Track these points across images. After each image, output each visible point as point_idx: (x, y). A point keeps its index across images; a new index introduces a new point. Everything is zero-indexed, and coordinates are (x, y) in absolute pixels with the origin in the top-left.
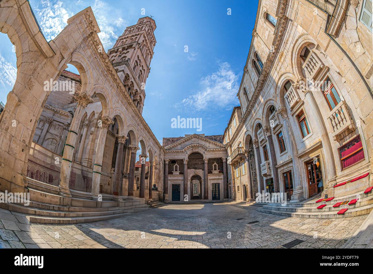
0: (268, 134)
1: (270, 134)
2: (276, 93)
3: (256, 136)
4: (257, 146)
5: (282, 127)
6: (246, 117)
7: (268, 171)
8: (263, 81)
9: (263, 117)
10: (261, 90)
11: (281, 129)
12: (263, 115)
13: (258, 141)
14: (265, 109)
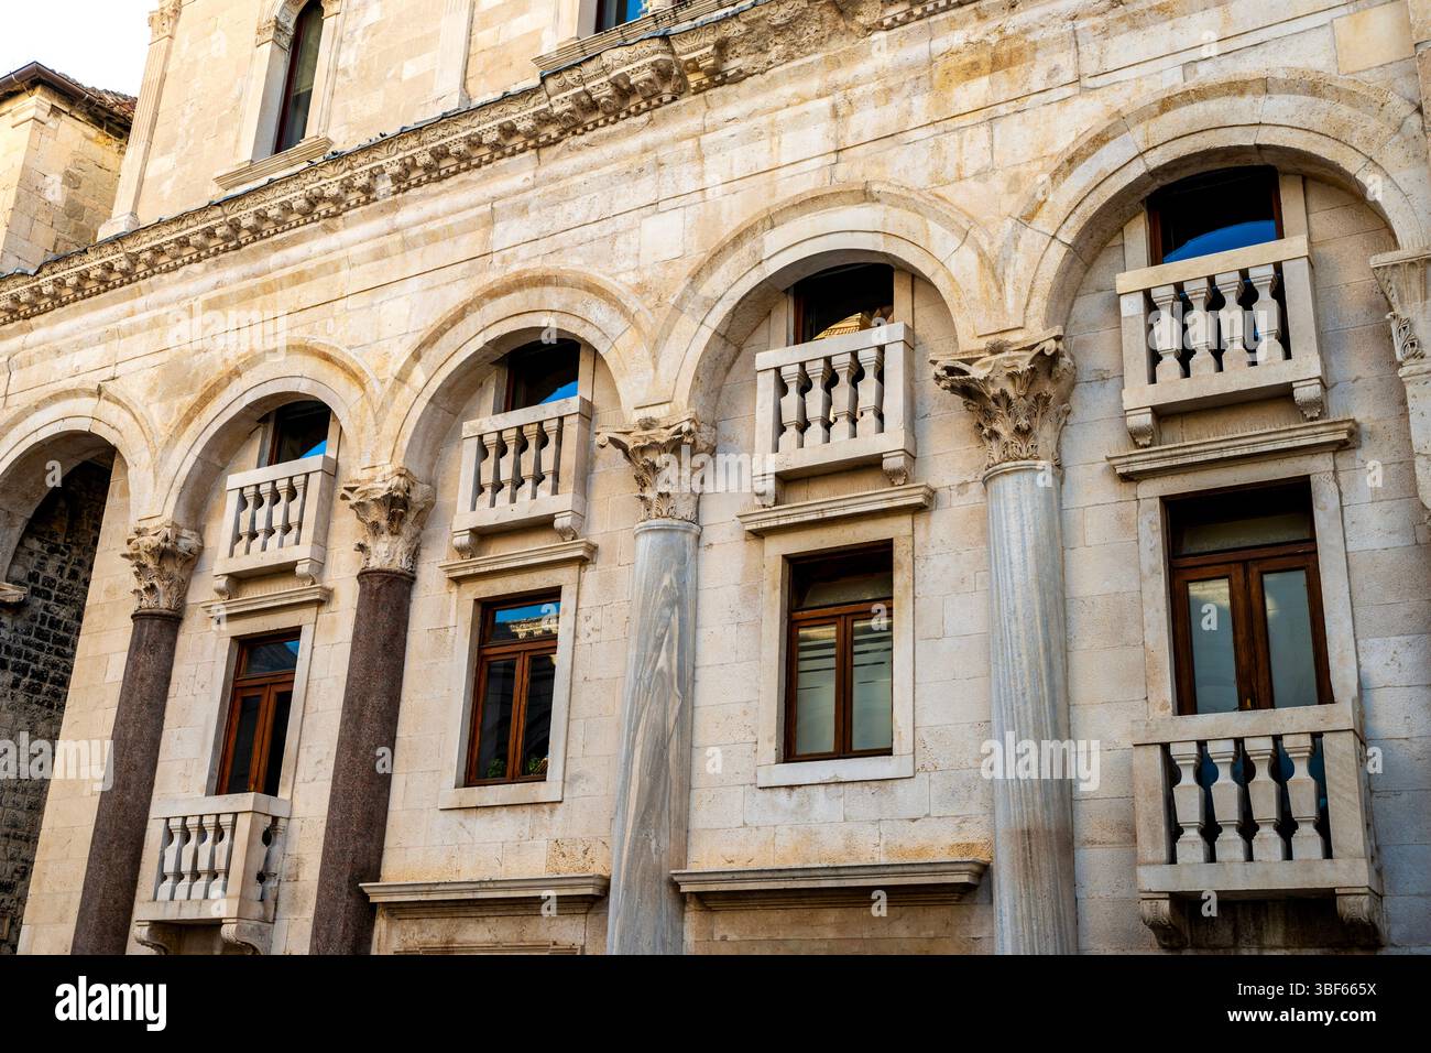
0: (387, 553)
1: (400, 563)
2: (696, 276)
3: (198, 496)
4: (163, 603)
5: (582, 562)
6: (158, 251)
7: (243, 899)
8: (624, 91)
9: (402, 379)
10: (537, 142)
11: (563, 577)
12: (416, 356)
13: (192, 560)
14: (474, 321)
